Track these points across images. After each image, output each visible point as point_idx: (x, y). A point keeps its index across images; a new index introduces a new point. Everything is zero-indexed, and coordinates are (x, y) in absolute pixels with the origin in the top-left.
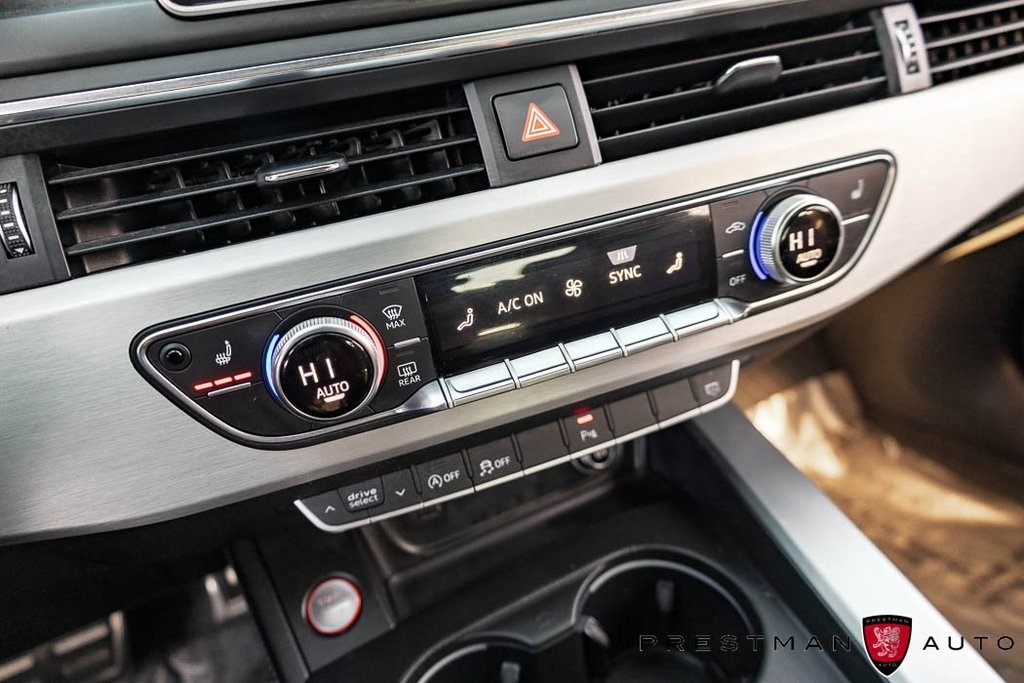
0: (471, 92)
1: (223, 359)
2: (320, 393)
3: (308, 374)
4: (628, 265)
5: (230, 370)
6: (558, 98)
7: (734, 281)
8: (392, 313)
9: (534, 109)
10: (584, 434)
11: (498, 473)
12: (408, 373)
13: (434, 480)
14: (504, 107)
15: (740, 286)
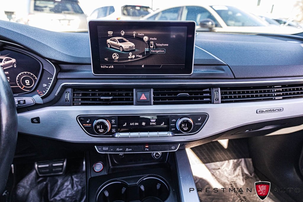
0: (134, 90)
1: (88, 122)
2: (99, 130)
3: (98, 127)
4: (154, 122)
5: (88, 123)
6: (148, 94)
7: (173, 129)
8: (113, 121)
9: (143, 95)
10: (146, 149)
11: (129, 151)
12: (114, 130)
13: (118, 149)
14: (139, 93)
15: (173, 130)
